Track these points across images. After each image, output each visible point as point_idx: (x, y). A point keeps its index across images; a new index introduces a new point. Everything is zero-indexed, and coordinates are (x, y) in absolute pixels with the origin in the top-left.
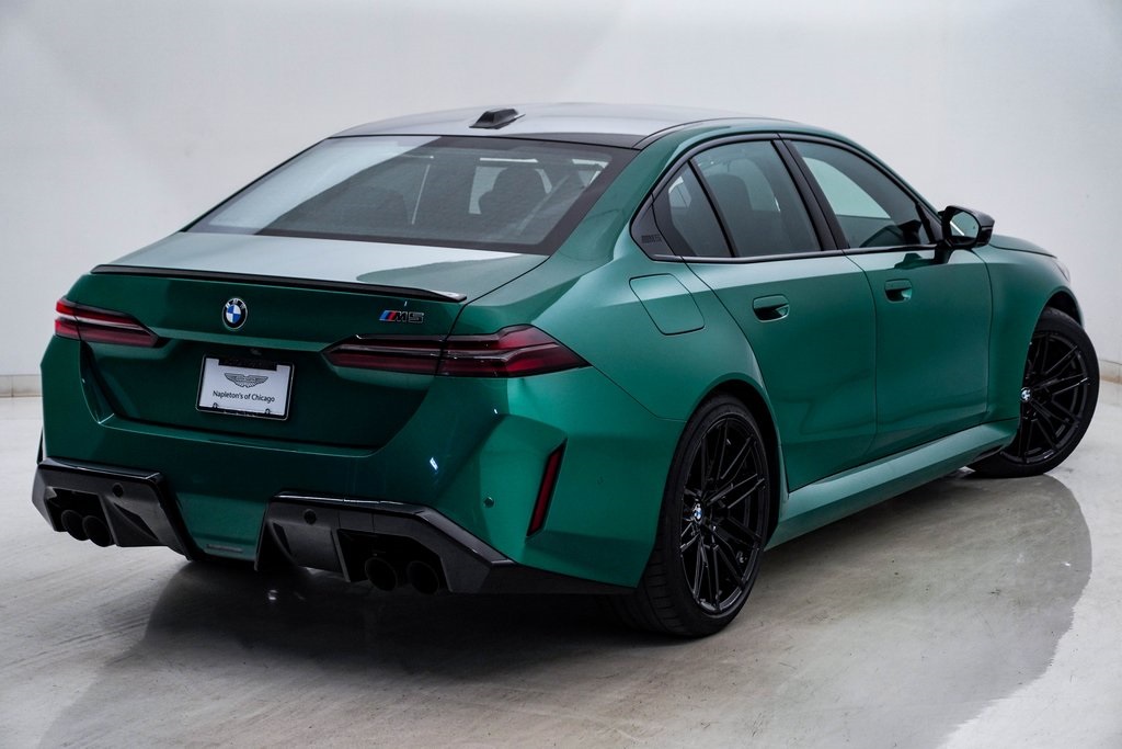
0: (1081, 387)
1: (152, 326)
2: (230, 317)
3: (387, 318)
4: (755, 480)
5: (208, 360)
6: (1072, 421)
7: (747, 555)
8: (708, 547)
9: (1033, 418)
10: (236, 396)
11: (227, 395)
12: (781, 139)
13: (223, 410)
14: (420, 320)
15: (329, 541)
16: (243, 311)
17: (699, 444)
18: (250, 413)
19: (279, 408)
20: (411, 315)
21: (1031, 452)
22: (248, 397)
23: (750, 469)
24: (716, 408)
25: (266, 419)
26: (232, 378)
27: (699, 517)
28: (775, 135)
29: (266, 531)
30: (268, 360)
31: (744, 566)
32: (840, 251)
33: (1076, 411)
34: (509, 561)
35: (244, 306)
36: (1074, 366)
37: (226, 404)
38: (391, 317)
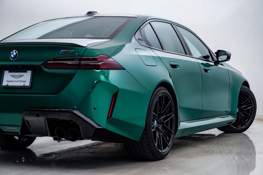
0: (252, 108)
2: (12, 56)
3: (62, 52)
5: (5, 71)
6: (250, 117)
7: (170, 137)
8: (159, 133)
9: (239, 116)
10: (14, 81)
11: (11, 81)
12: (173, 24)
13: (10, 86)
14: (73, 52)
15: (44, 120)
16: (17, 54)
17: (156, 99)
18: (18, 86)
19: (28, 84)
20: (70, 51)
21: (239, 126)
22: (18, 81)
23: (170, 111)
24: (161, 90)
25: (24, 88)
26: (13, 76)
27: (156, 124)
28: (172, 23)
29: (24, 120)
30: (23, 69)
31: (169, 140)
32: (191, 56)
33: (251, 115)
34: (101, 127)
35: (17, 52)
36: (250, 102)
37: (11, 84)
38: (64, 52)
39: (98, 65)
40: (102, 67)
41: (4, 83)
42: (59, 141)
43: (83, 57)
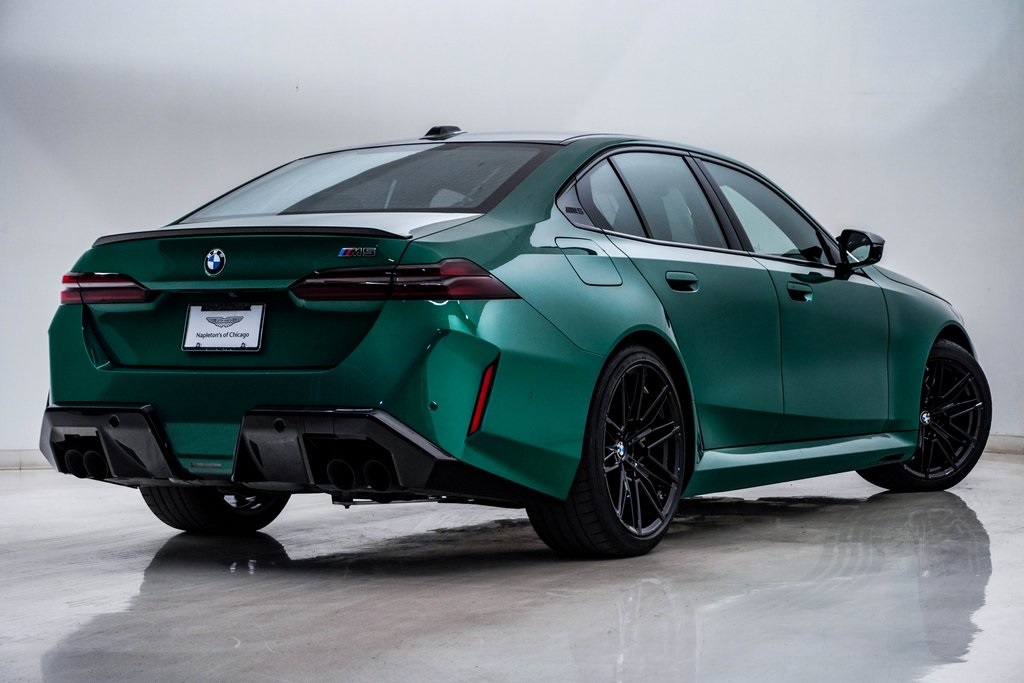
0: (975, 411)
1: (145, 281)
2: (211, 265)
3: (344, 254)
4: (672, 427)
5: (192, 308)
6: (969, 442)
7: (666, 492)
8: (630, 479)
9: (934, 438)
10: (216, 335)
11: (208, 335)
12: (691, 156)
13: (205, 348)
14: (372, 254)
15: (296, 443)
16: (222, 259)
17: (615, 383)
18: (228, 348)
19: (252, 342)
20: (365, 250)
21: (931, 470)
22: (226, 335)
23: (668, 418)
24: (634, 353)
25: (242, 352)
26: (213, 321)
27: (622, 453)
28: (687, 153)
29: (242, 441)
30: (239, 301)
31: (663, 503)
32: (746, 252)
33: (972, 433)
34: (452, 459)
35: (223, 255)
36: (968, 393)
37: (207, 343)
38: (349, 253)
39: (443, 288)
40: (452, 292)
41: (191, 342)
42: (347, 504)
43: (400, 267)
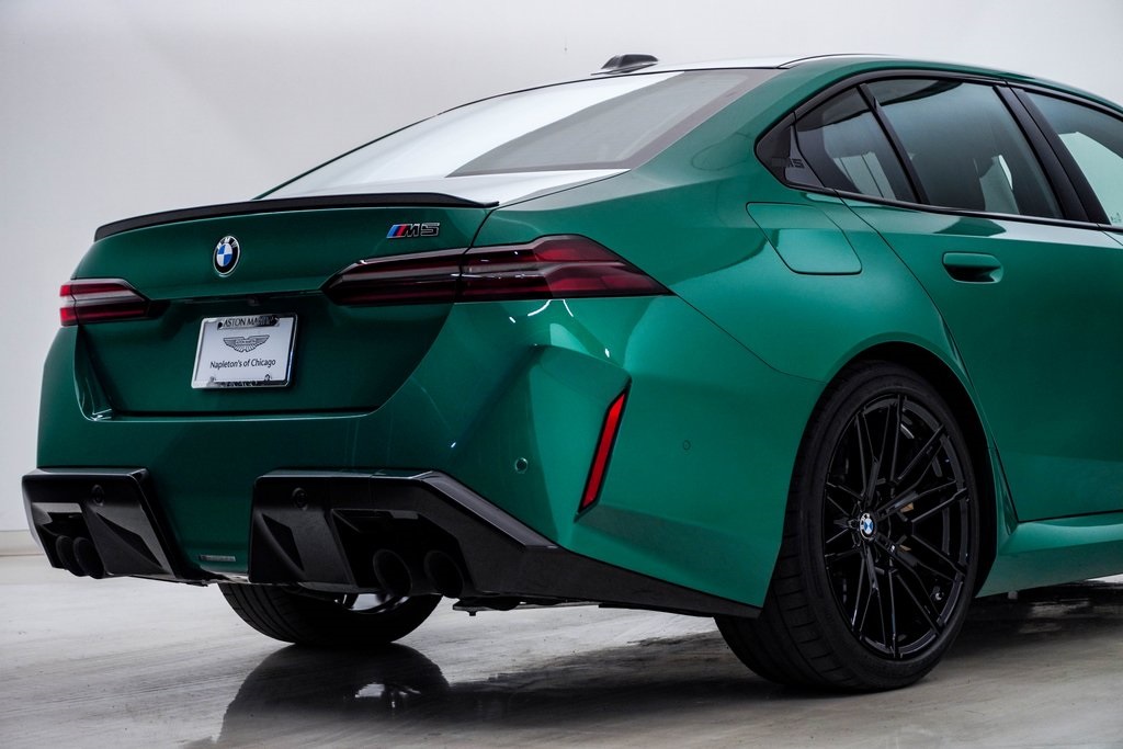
2: (220, 259)
3: (395, 234)
5: (203, 321)
10: (234, 364)
11: (224, 365)
12: (1008, 86)
14: (435, 230)
16: (235, 250)
19: (279, 373)
20: (424, 227)
22: (247, 363)
23: (949, 473)
25: (262, 390)
26: (231, 343)
28: (1002, 81)
30: (264, 312)
31: (940, 605)
32: (1095, 225)
35: (236, 243)
38: (401, 231)
39: (541, 281)
40: (552, 288)
42: (472, 609)
43: (473, 251)
